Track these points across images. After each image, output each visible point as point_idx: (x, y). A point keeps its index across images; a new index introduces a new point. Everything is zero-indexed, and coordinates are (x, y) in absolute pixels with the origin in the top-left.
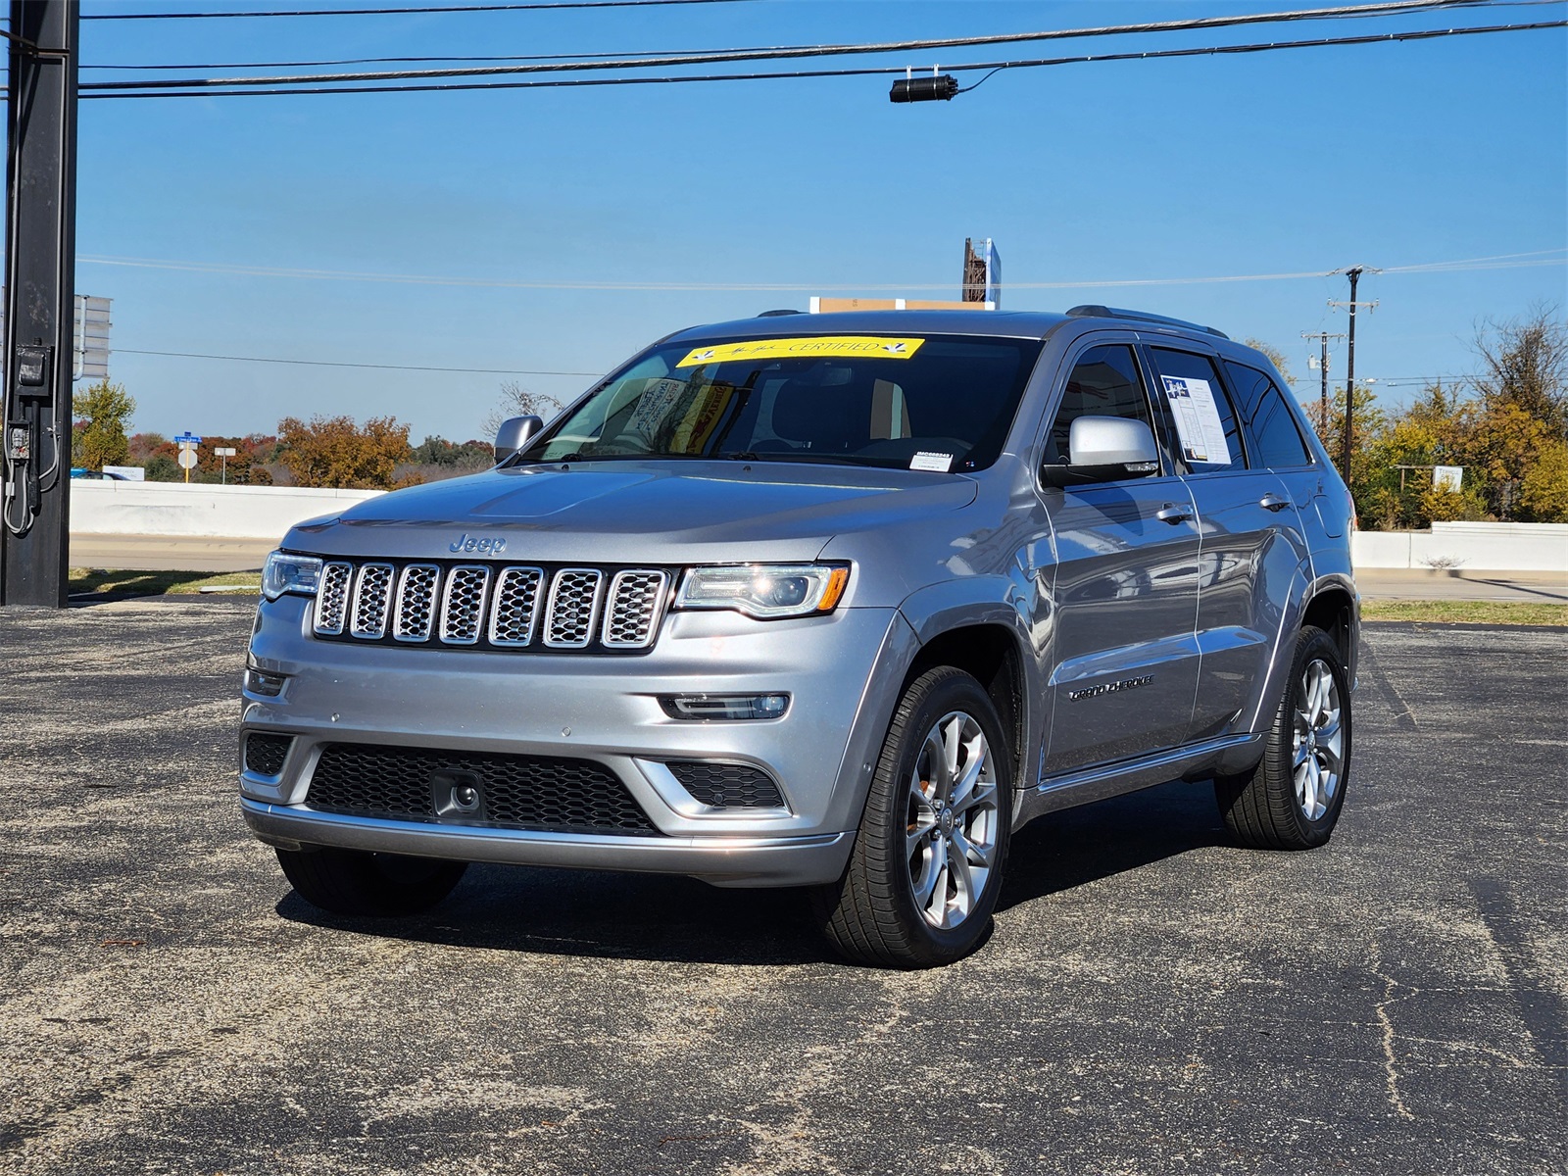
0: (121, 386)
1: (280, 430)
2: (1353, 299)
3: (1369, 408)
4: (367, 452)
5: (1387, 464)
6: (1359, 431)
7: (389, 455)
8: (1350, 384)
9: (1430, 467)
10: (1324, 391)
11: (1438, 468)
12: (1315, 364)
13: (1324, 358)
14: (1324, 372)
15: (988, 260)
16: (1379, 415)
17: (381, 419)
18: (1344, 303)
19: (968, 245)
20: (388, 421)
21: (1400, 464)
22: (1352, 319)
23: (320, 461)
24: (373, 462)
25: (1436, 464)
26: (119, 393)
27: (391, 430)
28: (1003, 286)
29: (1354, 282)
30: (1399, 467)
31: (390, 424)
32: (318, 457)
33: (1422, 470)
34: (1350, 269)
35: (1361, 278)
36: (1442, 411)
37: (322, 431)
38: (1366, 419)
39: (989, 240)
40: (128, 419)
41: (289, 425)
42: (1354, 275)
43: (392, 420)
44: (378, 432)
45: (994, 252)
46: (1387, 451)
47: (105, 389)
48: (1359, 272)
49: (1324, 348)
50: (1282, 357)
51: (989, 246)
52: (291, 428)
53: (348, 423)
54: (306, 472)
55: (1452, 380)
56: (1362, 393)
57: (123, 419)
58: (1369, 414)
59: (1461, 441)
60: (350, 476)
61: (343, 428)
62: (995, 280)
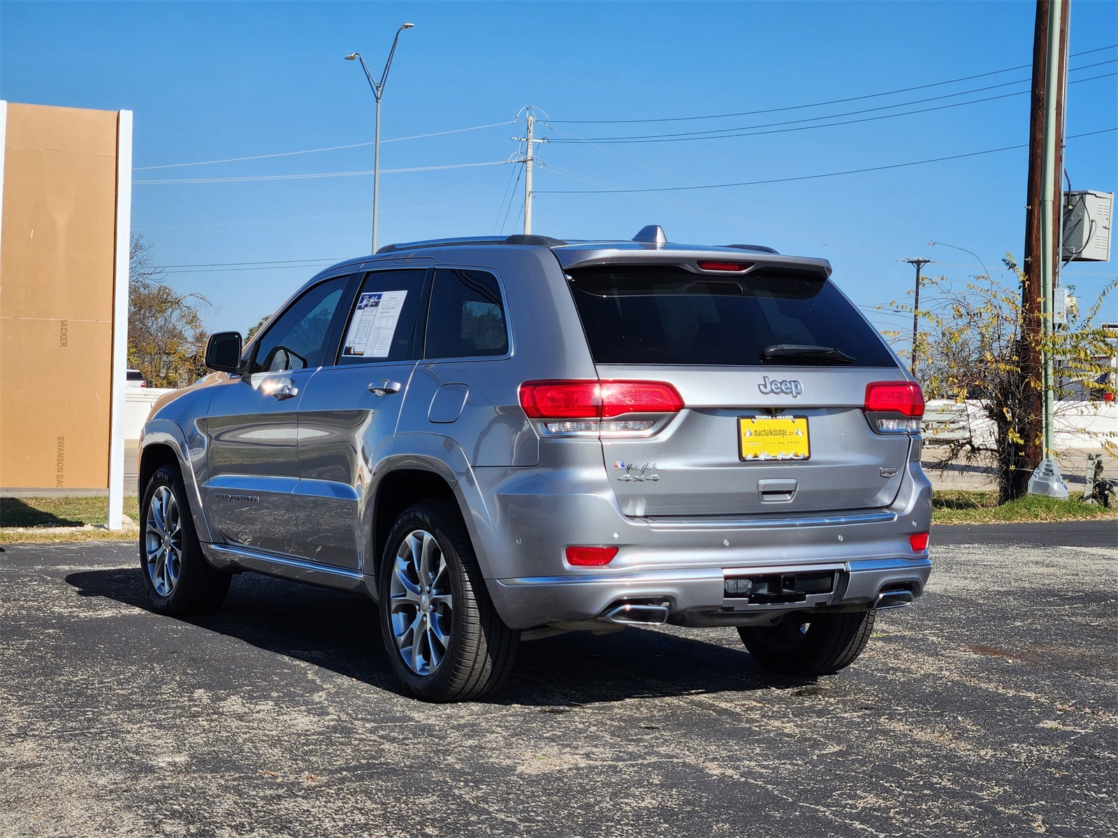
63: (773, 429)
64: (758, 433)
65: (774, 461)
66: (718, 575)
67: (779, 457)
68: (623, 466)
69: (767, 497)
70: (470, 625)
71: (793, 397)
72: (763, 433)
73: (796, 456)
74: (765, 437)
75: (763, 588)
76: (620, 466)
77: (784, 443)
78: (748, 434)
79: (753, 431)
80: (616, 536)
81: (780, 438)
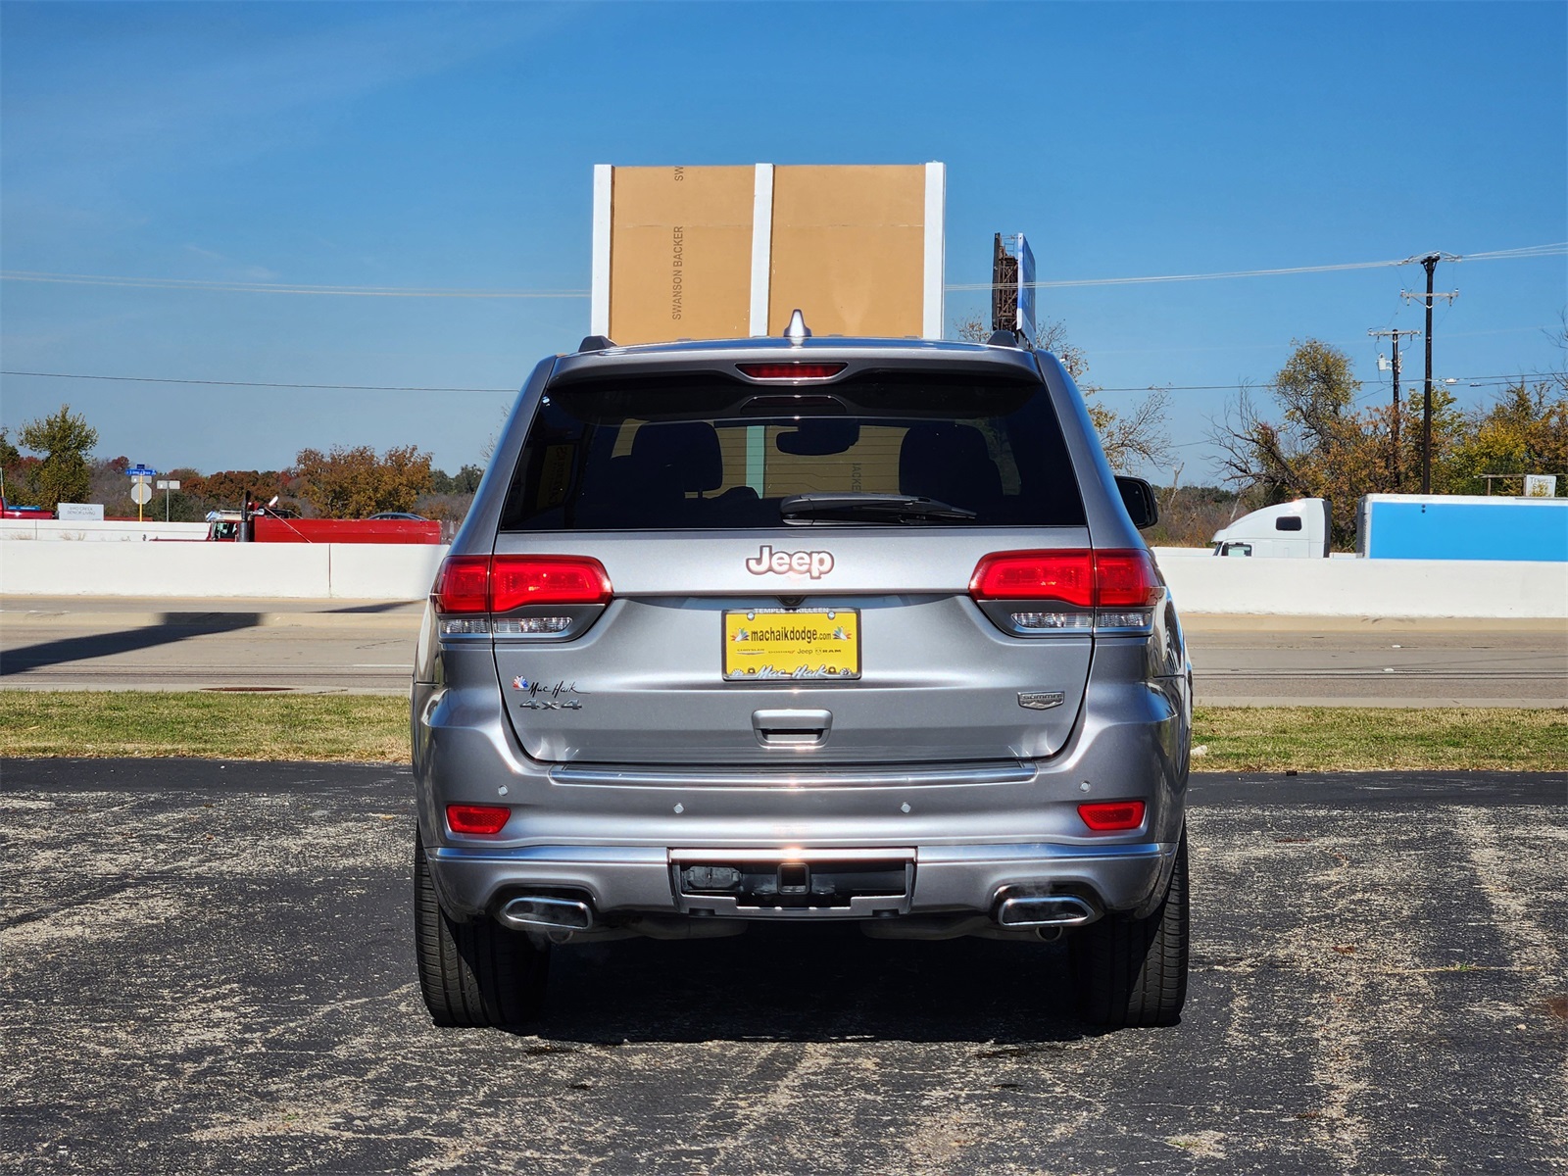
0: (82, 416)
1: (299, 462)
2: (1430, 289)
3: (1446, 414)
4: (388, 483)
5: (1470, 474)
6: (1438, 436)
7: (411, 485)
8: (1428, 385)
9: (1520, 476)
10: (1396, 394)
11: (1528, 476)
12: (1385, 365)
13: (1395, 358)
14: (1396, 374)
15: (1020, 257)
16: (1459, 420)
17: (402, 448)
18: (1421, 294)
19: (997, 241)
20: (408, 451)
21: (1485, 473)
22: (1429, 312)
23: (341, 493)
24: (394, 493)
25: (1527, 472)
26: (78, 423)
27: (412, 460)
28: (1038, 285)
29: (1430, 272)
30: (1485, 476)
31: (412, 454)
32: (338, 489)
33: (1511, 479)
34: (1426, 257)
35: (1438, 267)
36: (1527, 414)
37: (342, 462)
38: (1444, 424)
39: (1021, 235)
40: (89, 452)
41: (309, 457)
42: (1430, 264)
43: (414, 449)
44: (399, 461)
45: (1026, 247)
46: (1470, 458)
47: (64, 421)
48: (1438, 258)
49: (1395, 347)
50: (1346, 358)
51: (1021, 242)
52: (310, 460)
53: (369, 453)
54: (326, 504)
55: (1538, 378)
56: (1439, 395)
57: (84, 452)
58: (1447, 418)
59: (1553, 446)
60: (371, 508)
61: (363, 457)
62: (1028, 278)
63: (790, 629)
64: (760, 636)
65: (787, 681)
66: (659, 859)
67: (797, 674)
68: (525, 685)
69: (771, 739)
70: (425, 914)
71: (812, 578)
72: (768, 636)
73: (830, 672)
74: (773, 643)
75: (770, 882)
76: (521, 686)
77: (810, 652)
78: (740, 637)
79: (749, 634)
80: (503, 791)
81: (803, 644)
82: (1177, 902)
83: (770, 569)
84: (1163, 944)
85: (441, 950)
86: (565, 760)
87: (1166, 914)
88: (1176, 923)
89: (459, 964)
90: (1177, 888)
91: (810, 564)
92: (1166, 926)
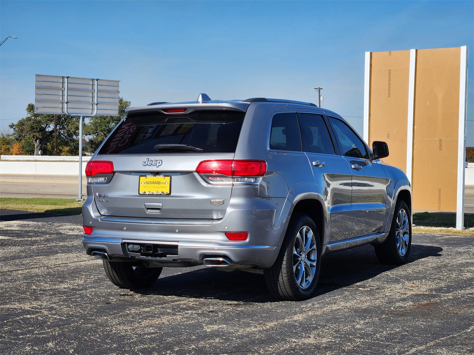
63: (154, 181)
64: (148, 183)
65: (152, 195)
67: (155, 193)
68: (98, 195)
69: (149, 211)
71: (157, 167)
72: (149, 183)
73: (163, 193)
74: (150, 185)
77: (159, 187)
78: (143, 183)
79: (145, 182)
80: (91, 223)
81: (157, 185)
82: (286, 264)
83: (147, 165)
84: (282, 276)
85: (107, 267)
86: (107, 215)
87: (282, 267)
88: (285, 270)
89: (112, 271)
90: (285, 260)
91: (156, 163)
92: (282, 271)
